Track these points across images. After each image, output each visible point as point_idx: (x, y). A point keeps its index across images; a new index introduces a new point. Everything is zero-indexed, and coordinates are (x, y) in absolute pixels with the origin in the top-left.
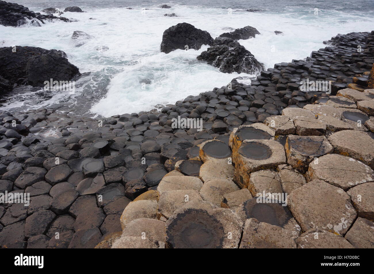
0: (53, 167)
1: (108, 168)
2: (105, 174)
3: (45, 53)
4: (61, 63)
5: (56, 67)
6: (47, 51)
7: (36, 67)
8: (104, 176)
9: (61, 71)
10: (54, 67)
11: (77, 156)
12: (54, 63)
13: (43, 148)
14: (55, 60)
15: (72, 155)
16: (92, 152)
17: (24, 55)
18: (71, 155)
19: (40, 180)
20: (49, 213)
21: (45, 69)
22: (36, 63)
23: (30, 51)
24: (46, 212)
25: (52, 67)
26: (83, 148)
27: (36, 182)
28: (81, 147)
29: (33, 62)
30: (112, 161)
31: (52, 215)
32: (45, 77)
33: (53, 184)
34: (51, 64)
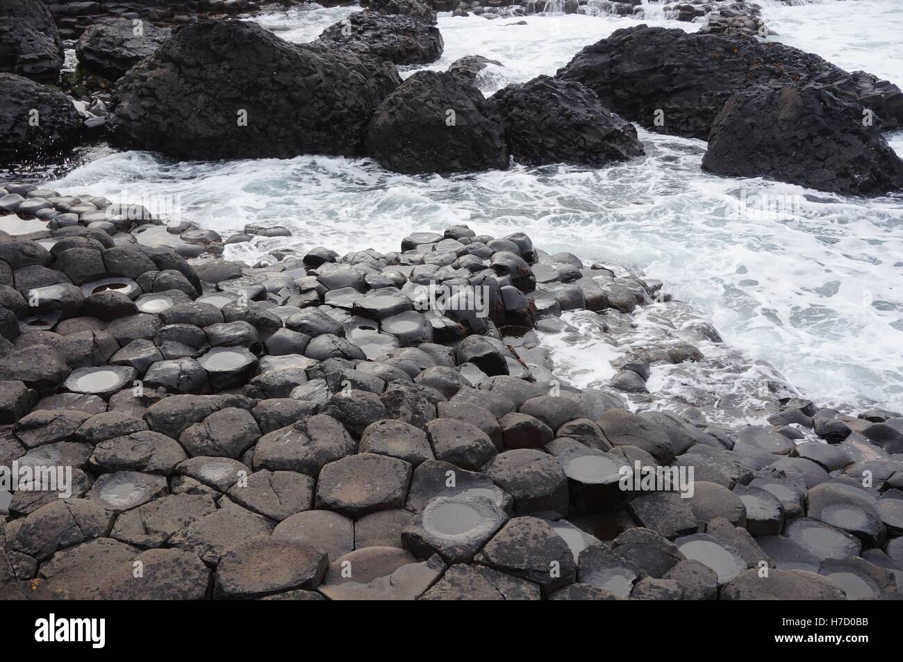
0: (372, 451)
1: (487, 558)
2: (448, 574)
3: (822, 81)
4: (844, 131)
5: (818, 140)
6: (836, 73)
7: (748, 120)
8: (442, 576)
9: (830, 160)
10: (810, 138)
11: (474, 461)
12: (817, 122)
13: (444, 382)
14: (826, 110)
15: (463, 447)
16: (529, 478)
17: (747, 71)
18: (458, 448)
19: (305, 470)
20: (196, 577)
21: (773, 138)
22: (755, 109)
23: (772, 63)
24: (197, 567)
25: (802, 135)
26: (547, 452)
27: (293, 469)
28: (547, 446)
29: (746, 102)
30: (523, 542)
31: (197, 589)
32: (761, 166)
33: (316, 503)
34: (804, 123)
